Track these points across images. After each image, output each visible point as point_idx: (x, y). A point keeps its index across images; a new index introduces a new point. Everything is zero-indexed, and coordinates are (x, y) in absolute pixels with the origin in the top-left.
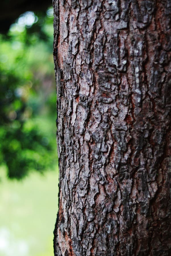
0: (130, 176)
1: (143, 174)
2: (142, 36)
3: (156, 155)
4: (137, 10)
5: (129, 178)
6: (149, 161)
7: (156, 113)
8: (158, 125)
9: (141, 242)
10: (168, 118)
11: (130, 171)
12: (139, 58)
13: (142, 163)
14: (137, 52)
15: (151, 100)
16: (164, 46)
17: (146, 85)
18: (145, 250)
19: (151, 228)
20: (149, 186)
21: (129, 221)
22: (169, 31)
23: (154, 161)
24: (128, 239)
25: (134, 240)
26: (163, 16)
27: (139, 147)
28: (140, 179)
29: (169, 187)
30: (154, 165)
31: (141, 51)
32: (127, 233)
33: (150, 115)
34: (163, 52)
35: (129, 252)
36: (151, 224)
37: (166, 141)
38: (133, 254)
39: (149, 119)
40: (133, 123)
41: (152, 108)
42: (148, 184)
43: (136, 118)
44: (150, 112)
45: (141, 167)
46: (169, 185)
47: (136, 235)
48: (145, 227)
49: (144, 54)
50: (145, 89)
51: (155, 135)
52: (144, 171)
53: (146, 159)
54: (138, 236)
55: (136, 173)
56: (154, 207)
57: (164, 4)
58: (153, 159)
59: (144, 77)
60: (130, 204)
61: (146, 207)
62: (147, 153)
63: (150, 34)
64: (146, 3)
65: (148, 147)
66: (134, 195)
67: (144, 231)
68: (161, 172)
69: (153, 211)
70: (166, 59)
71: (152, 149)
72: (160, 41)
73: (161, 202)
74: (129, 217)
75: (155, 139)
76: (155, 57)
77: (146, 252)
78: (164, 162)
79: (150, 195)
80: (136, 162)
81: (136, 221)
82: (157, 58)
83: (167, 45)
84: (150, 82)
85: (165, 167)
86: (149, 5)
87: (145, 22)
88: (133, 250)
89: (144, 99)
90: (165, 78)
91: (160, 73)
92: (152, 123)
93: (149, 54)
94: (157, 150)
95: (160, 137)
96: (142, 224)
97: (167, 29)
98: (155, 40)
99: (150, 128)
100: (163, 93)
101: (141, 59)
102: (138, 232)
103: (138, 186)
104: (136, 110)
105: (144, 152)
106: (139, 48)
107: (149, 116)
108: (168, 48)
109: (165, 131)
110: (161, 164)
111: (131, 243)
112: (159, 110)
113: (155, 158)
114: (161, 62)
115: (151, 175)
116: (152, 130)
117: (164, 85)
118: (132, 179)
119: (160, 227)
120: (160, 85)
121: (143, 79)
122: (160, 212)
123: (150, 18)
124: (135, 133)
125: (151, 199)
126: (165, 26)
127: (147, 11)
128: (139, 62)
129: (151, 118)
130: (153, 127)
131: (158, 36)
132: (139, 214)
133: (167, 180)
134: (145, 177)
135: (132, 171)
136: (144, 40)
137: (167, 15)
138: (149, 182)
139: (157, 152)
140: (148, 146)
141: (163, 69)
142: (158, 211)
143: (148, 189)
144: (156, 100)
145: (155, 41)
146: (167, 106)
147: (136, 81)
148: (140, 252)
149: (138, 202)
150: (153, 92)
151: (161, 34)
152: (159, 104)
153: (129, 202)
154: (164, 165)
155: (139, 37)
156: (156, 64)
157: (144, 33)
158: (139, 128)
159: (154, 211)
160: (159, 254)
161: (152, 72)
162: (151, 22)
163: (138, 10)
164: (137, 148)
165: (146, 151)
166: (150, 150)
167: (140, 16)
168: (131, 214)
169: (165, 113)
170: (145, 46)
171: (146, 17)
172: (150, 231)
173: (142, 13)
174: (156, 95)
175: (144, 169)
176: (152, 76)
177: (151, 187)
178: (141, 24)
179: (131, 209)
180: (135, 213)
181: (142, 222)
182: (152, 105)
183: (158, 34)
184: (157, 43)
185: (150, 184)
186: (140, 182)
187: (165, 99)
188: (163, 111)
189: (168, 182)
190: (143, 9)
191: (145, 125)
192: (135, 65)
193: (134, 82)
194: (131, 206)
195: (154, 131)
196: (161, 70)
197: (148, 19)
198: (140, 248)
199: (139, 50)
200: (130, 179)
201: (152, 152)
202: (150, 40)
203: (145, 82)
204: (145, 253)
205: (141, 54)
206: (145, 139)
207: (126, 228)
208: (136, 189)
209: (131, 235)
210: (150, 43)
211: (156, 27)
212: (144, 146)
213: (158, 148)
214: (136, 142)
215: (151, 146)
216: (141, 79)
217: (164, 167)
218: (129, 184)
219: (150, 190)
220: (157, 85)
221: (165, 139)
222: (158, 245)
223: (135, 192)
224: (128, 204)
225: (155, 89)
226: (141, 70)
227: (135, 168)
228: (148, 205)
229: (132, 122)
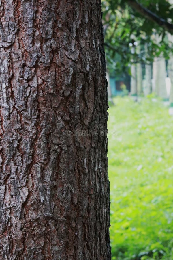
0: (2, 183)
1: (14, 180)
2: (7, 55)
3: (26, 162)
4: (1, 30)
5: (2, 184)
6: (19, 168)
7: (24, 124)
8: (25, 135)
9: (16, 242)
10: (34, 129)
11: (2, 179)
12: (5, 75)
13: (13, 170)
14: (3, 69)
15: (18, 112)
16: (28, 63)
17: (13, 99)
18: (20, 249)
19: (24, 229)
20: (20, 191)
21: (4, 224)
22: (31, 49)
23: (24, 168)
24: (4, 240)
25: (10, 241)
26: (25, 36)
27: (9, 156)
28: (12, 185)
29: (39, 191)
30: (24, 171)
31: (7, 68)
32: (3, 234)
33: (18, 126)
34: (27, 69)
35: (5, 251)
36: (24, 225)
37: (34, 149)
38: (9, 254)
39: (18, 130)
40: (3, 135)
41: (19, 120)
42: (20, 189)
43: (5, 130)
44: (17, 123)
45: (12, 174)
46: (38, 189)
47: (11, 237)
48: (19, 229)
49: (10, 71)
50: (12, 103)
51: (24, 145)
52: (15, 178)
53: (17, 166)
54: (13, 237)
55: (8, 179)
56: (26, 210)
57: (26, 25)
58: (23, 166)
59: (11, 92)
60: (4, 208)
61: (18, 210)
62: (17, 161)
63: (14, 52)
64: (9, 24)
65: (18, 156)
66: (7, 199)
67: (18, 232)
68: (31, 178)
69: (25, 214)
70: (30, 74)
71: (22, 157)
72: (24, 58)
73: (32, 205)
74: (4, 220)
75: (23, 148)
76: (20, 73)
77: (21, 250)
78: (33, 169)
79: (22, 199)
80: (8, 169)
81: (11, 224)
82: (22, 74)
83: (30, 62)
84: (17, 96)
85: (35, 172)
86: (12, 25)
87: (9, 41)
88: (9, 250)
89: (12, 112)
90: (30, 92)
91: (25, 88)
92: (20, 134)
93: (14, 71)
94: (26, 158)
95: (28, 146)
96: (16, 225)
97: (30, 48)
98: (19, 57)
99: (18, 138)
100: (29, 106)
101: (7, 75)
102: (13, 233)
103: (10, 191)
104: (6, 122)
105: (14, 160)
106: (5, 65)
107: (17, 128)
108: (31, 65)
109: (33, 140)
110: (30, 170)
111: (7, 243)
112: (26, 122)
113: (25, 165)
114: (26, 78)
115: (22, 180)
116: (21, 140)
117: (29, 99)
118: (4, 186)
119: (33, 227)
120: (26, 99)
121: (10, 94)
122: (31, 214)
123: (14, 38)
124: (5, 143)
125: (23, 202)
126: (27, 44)
127: (11, 32)
128: (6, 78)
129: (19, 129)
130: (21, 137)
131: (22, 54)
132: (13, 217)
133: (37, 184)
134: (16, 183)
135: (4, 178)
136: (9, 58)
137: (29, 35)
138: (20, 188)
139: (27, 160)
140: (18, 154)
141: (27, 84)
142: (30, 213)
143: (20, 194)
144: (23, 113)
145: (19, 59)
146: (33, 117)
147: (4, 96)
148: (16, 251)
149: (11, 206)
150: (20, 106)
151: (25, 52)
152: (25, 116)
153: (3, 206)
154: (33, 171)
155: (5, 55)
156: (22, 80)
157: (8, 51)
158: (9, 138)
159: (27, 213)
160: (34, 252)
161: (18, 87)
162: (15, 41)
163: (3, 30)
164: (8, 157)
165: (16, 159)
166: (20, 158)
167: (5, 36)
168: (5, 218)
169: (31, 124)
170: (10, 63)
171: (10, 37)
172: (23, 232)
173: (6, 33)
174: (23, 108)
175: (15, 176)
176: (18, 91)
177: (23, 192)
178: (6, 43)
179: (5, 213)
180: (9, 217)
181: (16, 224)
182: (19, 117)
183: (22, 52)
184: (21, 61)
185: (22, 189)
186: (12, 188)
187: (31, 112)
188: (29, 122)
189: (37, 187)
190: (7, 29)
191: (14, 135)
192: (2, 82)
193: (2, 97)
194: (5, 210)
195: (22, 141)
196: (26, 85)
197: (12, 39)
198: (15, 247)
199: (5, 67)
200: (3, 186)
201: (22, 160)
202: (15, 57)
203: (12, 96)
204: (20, 252)
205: (6, 71)
206: (14, 149)
207: (2, 231)
208: (8, 194)
209: (7, 236)
210: (15, 60)
211: (20, 46)
212: (14, 155)
213: (27, 156)
214: (6, 152)
215: (20, 154)
216: (8, 94)
217: (33, 173)
218: (2, 190)
219: (21, 195)
220: (23, 98)
221: (33, 147)
222: (32, 243)
223: (8, 197)
224: (2, 209)
225: (22, 103)
226: (8, 86)
227: (7, 175)
228: (21, 208)
229: (2, 133)
